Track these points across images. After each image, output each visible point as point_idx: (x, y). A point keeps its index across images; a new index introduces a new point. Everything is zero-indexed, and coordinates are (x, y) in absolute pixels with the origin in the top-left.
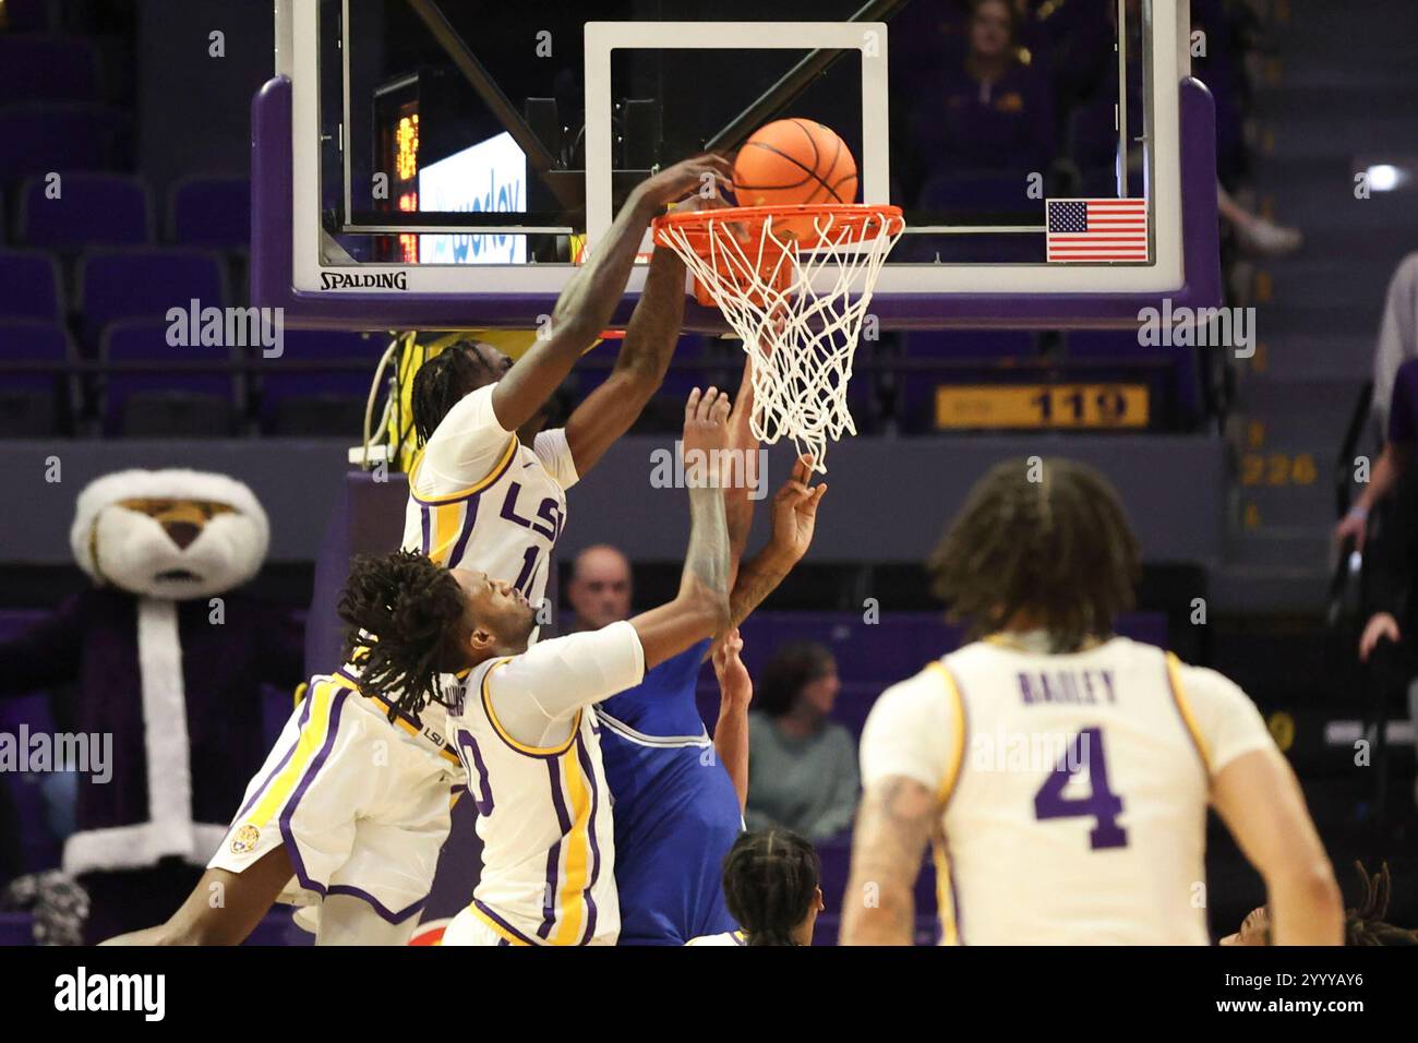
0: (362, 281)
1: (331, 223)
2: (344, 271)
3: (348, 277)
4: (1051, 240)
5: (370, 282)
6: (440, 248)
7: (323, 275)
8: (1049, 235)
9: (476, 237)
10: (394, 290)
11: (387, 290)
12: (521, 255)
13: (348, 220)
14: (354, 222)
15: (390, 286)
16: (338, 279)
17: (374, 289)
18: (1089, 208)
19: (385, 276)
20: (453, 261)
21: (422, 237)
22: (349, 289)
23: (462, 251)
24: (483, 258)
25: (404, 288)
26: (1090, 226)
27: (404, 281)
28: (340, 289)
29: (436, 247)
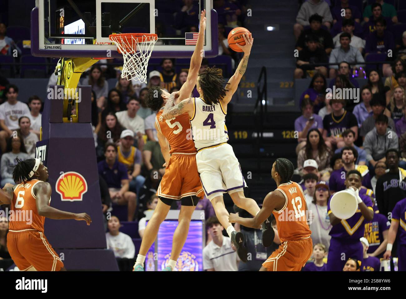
0: (52, 47)
1: (46, 36)
2: (49, 45)
3: (50, 47)
4: (186, 41)
5: (54, 48)
6: (68, 41)
7: (45, 46)
8: (186, 40)
9: (75, 39)
10: (59, 49)
11: (57, 49)
12: (84, 43)
13: (50, 36)
14: (51, 36)
15: (58, 48)
16: (48, 47)
17: (55, 49)
18: (193, 34)
19: (57, 47)
20: (71, 44)
21: (65, 39)
22: (50, 49)
23: (72, 42)
24: (77, 43)
25: (61, 49)
26: (193, 38)
27: (61, 48)
28: (48, 49)
29: (67, 41)
